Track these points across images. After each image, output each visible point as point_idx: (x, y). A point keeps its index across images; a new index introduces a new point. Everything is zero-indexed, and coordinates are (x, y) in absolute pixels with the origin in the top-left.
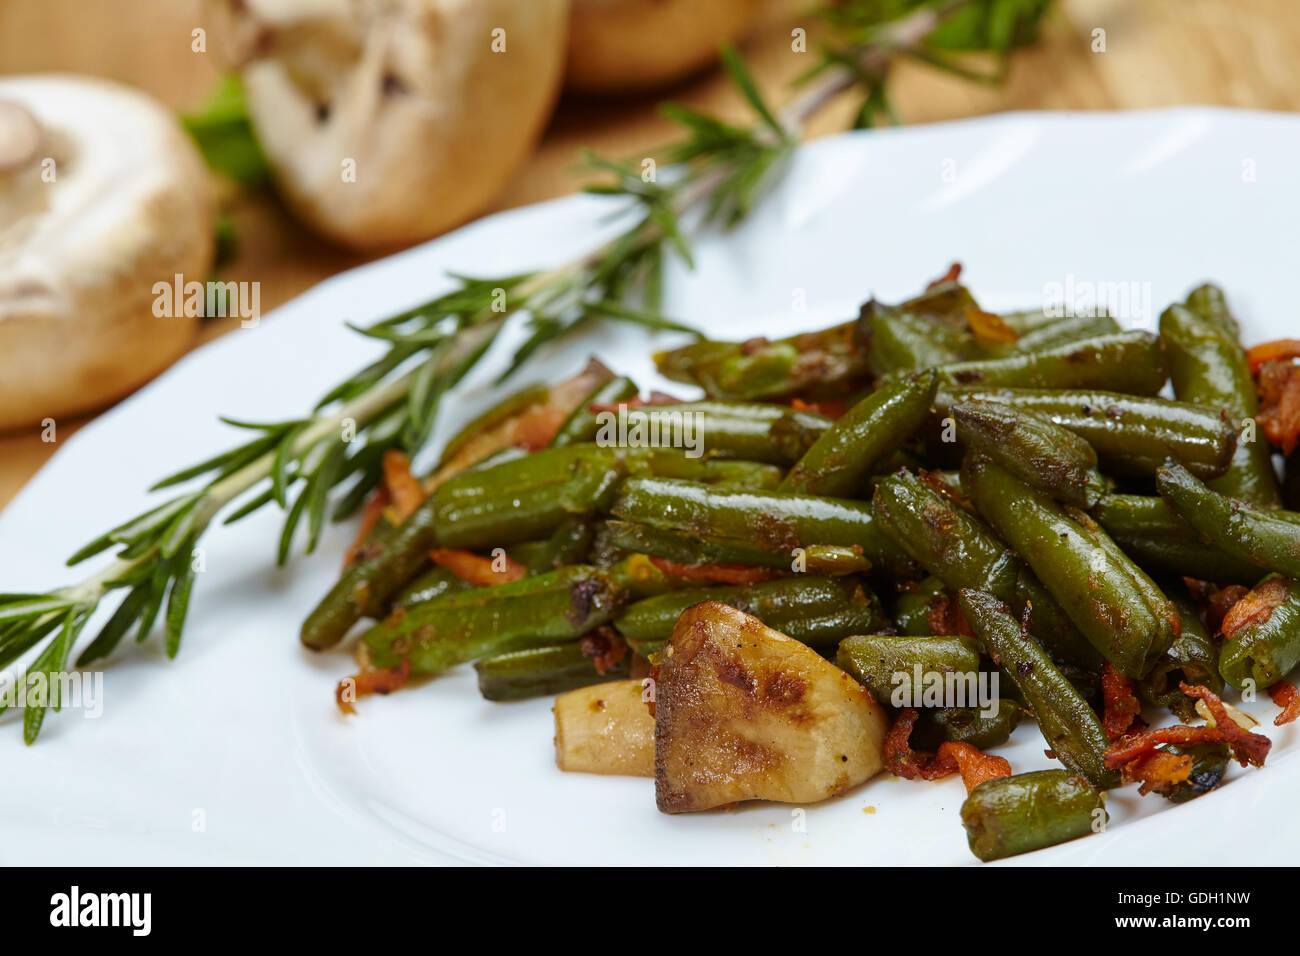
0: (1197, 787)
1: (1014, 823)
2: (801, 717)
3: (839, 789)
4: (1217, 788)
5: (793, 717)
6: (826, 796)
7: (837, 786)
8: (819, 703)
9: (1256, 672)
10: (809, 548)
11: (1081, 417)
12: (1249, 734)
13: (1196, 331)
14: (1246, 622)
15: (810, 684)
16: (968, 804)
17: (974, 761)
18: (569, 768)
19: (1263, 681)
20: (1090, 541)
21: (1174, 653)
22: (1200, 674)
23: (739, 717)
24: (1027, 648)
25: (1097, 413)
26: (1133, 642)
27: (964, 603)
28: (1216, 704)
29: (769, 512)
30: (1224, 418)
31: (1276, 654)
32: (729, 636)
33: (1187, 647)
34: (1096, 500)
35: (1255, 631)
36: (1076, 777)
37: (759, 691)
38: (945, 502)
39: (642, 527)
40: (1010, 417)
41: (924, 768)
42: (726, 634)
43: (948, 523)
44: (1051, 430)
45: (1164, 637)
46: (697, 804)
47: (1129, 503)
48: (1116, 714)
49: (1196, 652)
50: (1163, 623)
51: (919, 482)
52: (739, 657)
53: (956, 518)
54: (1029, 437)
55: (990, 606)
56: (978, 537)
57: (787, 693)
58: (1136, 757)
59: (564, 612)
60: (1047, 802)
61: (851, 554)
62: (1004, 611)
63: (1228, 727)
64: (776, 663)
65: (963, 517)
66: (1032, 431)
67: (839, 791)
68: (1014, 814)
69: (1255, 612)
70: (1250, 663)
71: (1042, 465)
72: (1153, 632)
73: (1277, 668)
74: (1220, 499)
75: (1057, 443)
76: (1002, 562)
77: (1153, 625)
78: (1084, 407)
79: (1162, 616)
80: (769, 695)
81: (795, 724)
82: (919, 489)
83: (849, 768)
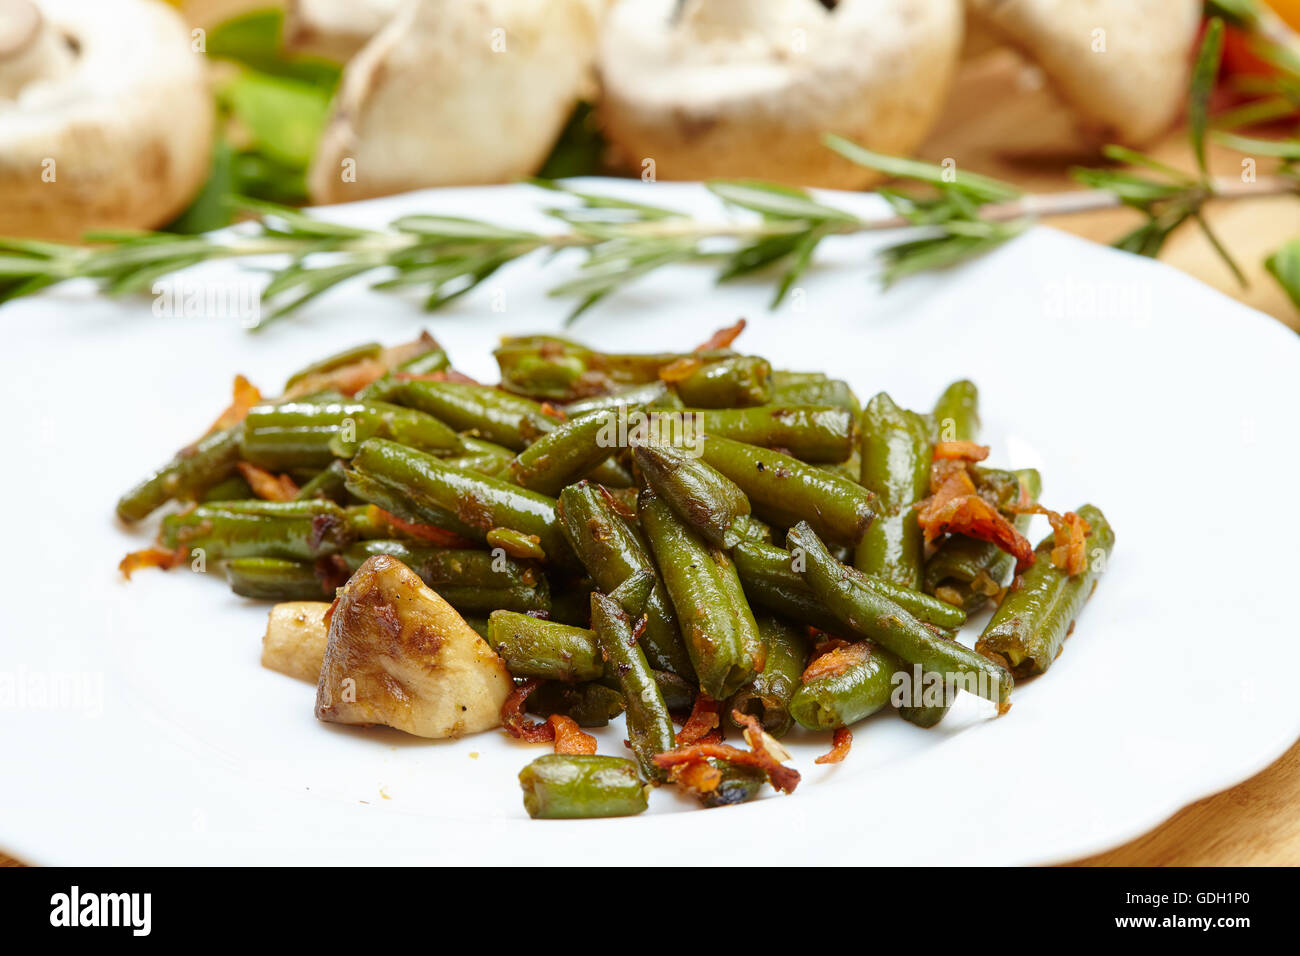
0: (720, 798)
1: (559, 793)
2: (434, 666)
3: (455, 732)
4: (738, 803)
5: (427, 666)
6: (443, 735)
7: (454, 730)
8: (451, 658)
9: (821, 716)
10: (498, 529)
11: (755, 472)
12: (781, 766)
13: (890, 419)
14: (822, 673)
15: (448, 641)
16: (527, 770)
17: (567, 735)
18: (267, 664)
19: (827, 724)
20: (714, 576)
21: (758, 684)
22: (776, 707)
23: (386, 655)
24: (630, 653)
25: (768, 471)
26: (715, 668)
27: (592, 604)
28: (755, 734)
29: (473, 492)
30: (869, 499)
31: (838, 704)
32: (392, 587)
33: (771, 682)
34: (735, 543)
35: (827, 682)
36: (627, 767)
37: (405, 637)
38: (611, 517)
39: (372, 481)
40: (678, 459)
41: (531, 731)
42: (390, 585)
43: (606, 534)
44: (712, 477)
45: (748, 670)
46: (341, 717)
47: (763, 552)
48: (697, 724)
49: (777, 688)
50: (746, 658)
51: (593, 494)
52: (395, 607)
53: (616, 532)
54: (688, 479)
55: (611, 611)
56: (628, 552)
57: (427, 644)
58: (682, 762)
59: (304, 537)
60: (593, 782)
61: (528, 542)
62: (621, 618)
63: (763, 756)
64: (425, 617)
65: (622, 533)
66: (694, 474)
67: (455, 734)
68: (561, 786)
69: (834, 666)
70: (817, 707)
71: (693, 504)
72: (733, 663)
73: (839, 717)
74: (835, 565)
75: (712, 489)
76: (638, 577)
77: (734, 658)
78: (757, 462)
79: (747, 652)
80: (412, 642)
81: (428, 671)
82: (591, 501)
83: (467, 716)
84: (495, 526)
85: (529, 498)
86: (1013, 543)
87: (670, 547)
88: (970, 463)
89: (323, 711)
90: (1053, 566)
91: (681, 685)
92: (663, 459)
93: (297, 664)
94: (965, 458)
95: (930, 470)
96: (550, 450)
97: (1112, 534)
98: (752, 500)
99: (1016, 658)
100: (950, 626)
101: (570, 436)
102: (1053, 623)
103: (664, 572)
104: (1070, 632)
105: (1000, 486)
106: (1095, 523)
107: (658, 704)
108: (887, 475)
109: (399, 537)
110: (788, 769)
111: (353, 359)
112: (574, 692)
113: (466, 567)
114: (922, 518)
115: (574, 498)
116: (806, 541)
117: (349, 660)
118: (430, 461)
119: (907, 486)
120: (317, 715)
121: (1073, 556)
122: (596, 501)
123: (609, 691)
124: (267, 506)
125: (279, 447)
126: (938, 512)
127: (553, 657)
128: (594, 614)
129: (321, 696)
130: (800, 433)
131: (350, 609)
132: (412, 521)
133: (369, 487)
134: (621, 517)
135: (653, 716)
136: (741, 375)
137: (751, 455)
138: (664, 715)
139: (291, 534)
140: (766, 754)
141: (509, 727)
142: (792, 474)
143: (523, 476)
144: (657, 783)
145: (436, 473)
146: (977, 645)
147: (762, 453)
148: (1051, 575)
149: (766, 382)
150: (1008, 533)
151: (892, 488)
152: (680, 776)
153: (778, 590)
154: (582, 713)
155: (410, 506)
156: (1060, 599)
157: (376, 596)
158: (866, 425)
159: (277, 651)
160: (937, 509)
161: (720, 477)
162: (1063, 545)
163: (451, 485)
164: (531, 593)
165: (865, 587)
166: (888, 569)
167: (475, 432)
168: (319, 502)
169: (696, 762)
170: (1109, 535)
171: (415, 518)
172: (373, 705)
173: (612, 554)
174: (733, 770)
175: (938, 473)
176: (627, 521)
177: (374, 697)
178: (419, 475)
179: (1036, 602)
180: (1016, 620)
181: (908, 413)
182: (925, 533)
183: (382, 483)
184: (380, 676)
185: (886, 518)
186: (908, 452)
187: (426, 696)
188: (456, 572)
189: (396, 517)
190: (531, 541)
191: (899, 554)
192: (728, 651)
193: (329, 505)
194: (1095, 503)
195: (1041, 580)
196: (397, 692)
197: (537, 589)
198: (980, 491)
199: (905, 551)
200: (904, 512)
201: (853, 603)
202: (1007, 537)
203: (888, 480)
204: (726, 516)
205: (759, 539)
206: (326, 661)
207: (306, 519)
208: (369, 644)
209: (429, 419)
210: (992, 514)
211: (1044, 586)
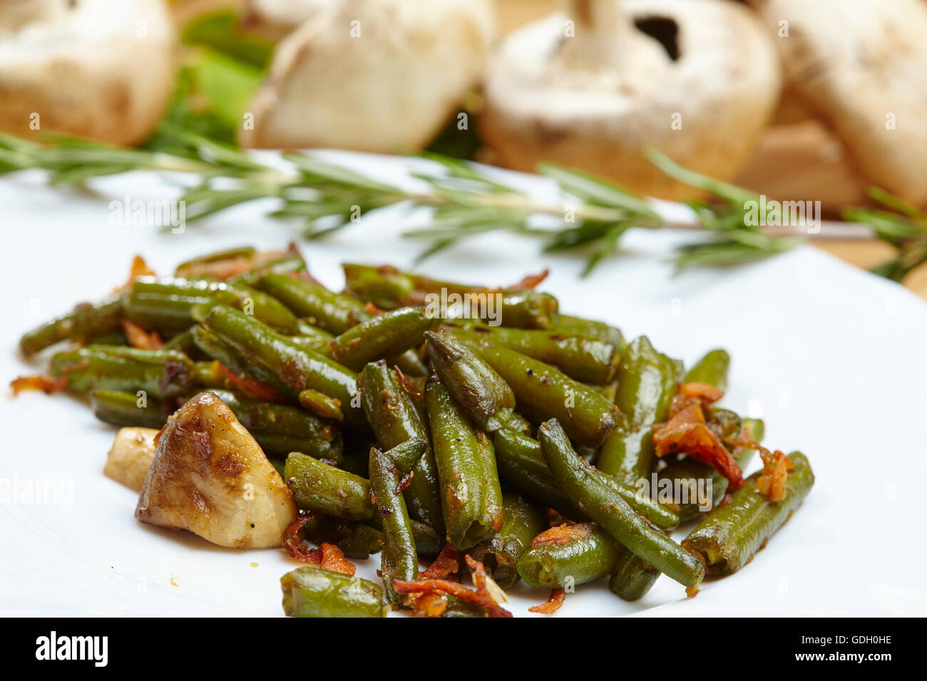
2: (233, 487)
3: (243, 544)
5: (228, 486)
6: (232, 545)
7: (241, 542)
8: (248, 482)
9: (542, 575)
10: (309, 391)
11: (525, 376)
12: (498, 607)
13: (645, 356)
14: (549, 540)
15: (248, 468)
16: (288, 575)
17: (332, 560)
18: (108, 473)
19: (546, 583)
20: (475, 451)
21: (495, 542)
22: (507, 563)
23: (197, 472)
24: (393, 500)
25: (535, 378)
26: (460, 521)
27: (371, 457)
28: (481, 576)
29: (294, 359)
30: (613, 411)
31: (556, 568)
32: (210, 418)
33: (506, 542)
34: (496, 428)
35: (551, 549)
36: (371, 587)
37: (214, 460)
38: (400, 392)
39: (215, 339)
40: (461, 353)
41: (304, 553)
42: (209, 417)
43: (393, 405)
44: (487, 373)
45: (487, 528)
46: (154, 519)
47: (518, 438)
48: (438, 567)
49: (510, 548)
50: (487, 518)
51: (389, 373)
52: (210, 434)
53: (401, 404)
54: (466, 369)
55: (384, 464)
56: (409, 422)
57: (231, 468)
58: (417, 590)
59: (157, 378)
60: (340, 594)
61: (331, 404)
62: (391, 471)
63: (484, 595)
64: (233, 446)
65: (406, 406)
66: (472, 367)
67: (243, 547)
68: (313, 592)
69: (559, 537)
70: (539, 567)
71: (467, 390)
72: (475, 519)
73: (556, 578)
74: (574, 457)
75: (484, 381)
76: (412, 442)
77: (476, 515)
78: (528, 370)
79: (489, 513)
80: (219, 465)
81: (227, 490)
82: (386, 377)
83: (255, 533)
84: (308, 388)
85: (338, 370)
86: (727, 467)
87: (443, 423)
88: (705, 402)
89: (141, 512)
90: (757, 491)
91: (434, 535)
92: (449, 351)
93: (130, 476)
94: (702, 397)
95: (670, 400)
96: (362, 335)
97: (813, 477)
98: (517, 397)
99: (713, 558)
100: (664, 525)
101: (380, 326)
102: (749, 536)
103: (435, 442)
104: (762, 547)
105: (726, 422)
106: (800, 467)
107: (408, 544)
108: (636, 399)
109: (232, 389)
110: (503, 610)
111: (231, 256)
112: (345, 527)
113: (279, 418)
114: (656, 436)
115: (373, 372)
116: (554, 433)
117: (167, 473)
118: (264, 330)
119: (650, 411)
120: (136, 516)
121: (775, 485)
122: (390, 377)
123: (374, 531)
124: (134, 352)
125: (155, 311)
126: (670, 433)
127: (332, 496)
128: (370, 465)
129: (141, 500)
130: (570, 355)
131: (175, 431)
132: (243, 376)
133: (212, 343)
134: (408, 394)
135: (403, 552)
136: (532, 305)
137: (524, 364)
138: (412, 554)
139: (148, 376)
140: (486, 594)
141: (287, 547)
142: (554, 382)
143: (338, 353)
144: (397, 607)
145: (267, 339)
146: (683, 542)
147: (533, 362)
148: (754, 497)
149: (552, 315)
150: (724, 459)
151: (638, 410)
152: (415, 602)
153: (526, 472)
154: (349, 545)
155: (242, 363)
156: (757, 518)
157: (196, 424)
158: (625, 358)
159: (117, 464)
160: (668, 431)
161: (493, 374)
162: (768, 475)
163: (277, 351)
164: (327, 446)
165: (596, 478)
166: (623, 474)
167: (312, 320)
168: (173, 353)
169: (429, 593)
170: (810, 477)
171: (246, 374)
172: (180, 511)
173: (396, 422)
174: (459, 604)
175: (676, 404)
176: (413, 398)
177: (182, 506)
178: (253, 339)
179: (737, 516)
180: (717, 527)
181: (663, 356)
182: (657, 448)
183: (223, 342)
184: (189, 489)
185: (628, 433)
186: (655, 385)
187: (223, 510)
188: (270, 422)
189: (231, 371)
190: (334, 404)
191: (634, 463)
192: (472, 508)
193: (181, 356)
194: (804, 451)
195: (746, 500)
196: (201, 504)
197: (333, 444)
198: (709, 424)
199: (639, 461)
200: (644, 430)
201: (584, 489)
202: (723, 461)
203: (635, 403)
204: (493, 404)
205: (520, 430)
206: (150, 472)
207: (163, 365)
208: (185, 462)
209: (275, 303)
210: (714, 441)
211: (747, 506)
